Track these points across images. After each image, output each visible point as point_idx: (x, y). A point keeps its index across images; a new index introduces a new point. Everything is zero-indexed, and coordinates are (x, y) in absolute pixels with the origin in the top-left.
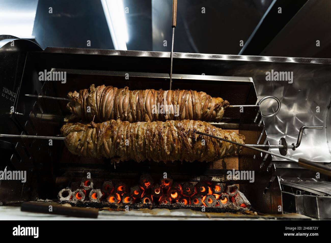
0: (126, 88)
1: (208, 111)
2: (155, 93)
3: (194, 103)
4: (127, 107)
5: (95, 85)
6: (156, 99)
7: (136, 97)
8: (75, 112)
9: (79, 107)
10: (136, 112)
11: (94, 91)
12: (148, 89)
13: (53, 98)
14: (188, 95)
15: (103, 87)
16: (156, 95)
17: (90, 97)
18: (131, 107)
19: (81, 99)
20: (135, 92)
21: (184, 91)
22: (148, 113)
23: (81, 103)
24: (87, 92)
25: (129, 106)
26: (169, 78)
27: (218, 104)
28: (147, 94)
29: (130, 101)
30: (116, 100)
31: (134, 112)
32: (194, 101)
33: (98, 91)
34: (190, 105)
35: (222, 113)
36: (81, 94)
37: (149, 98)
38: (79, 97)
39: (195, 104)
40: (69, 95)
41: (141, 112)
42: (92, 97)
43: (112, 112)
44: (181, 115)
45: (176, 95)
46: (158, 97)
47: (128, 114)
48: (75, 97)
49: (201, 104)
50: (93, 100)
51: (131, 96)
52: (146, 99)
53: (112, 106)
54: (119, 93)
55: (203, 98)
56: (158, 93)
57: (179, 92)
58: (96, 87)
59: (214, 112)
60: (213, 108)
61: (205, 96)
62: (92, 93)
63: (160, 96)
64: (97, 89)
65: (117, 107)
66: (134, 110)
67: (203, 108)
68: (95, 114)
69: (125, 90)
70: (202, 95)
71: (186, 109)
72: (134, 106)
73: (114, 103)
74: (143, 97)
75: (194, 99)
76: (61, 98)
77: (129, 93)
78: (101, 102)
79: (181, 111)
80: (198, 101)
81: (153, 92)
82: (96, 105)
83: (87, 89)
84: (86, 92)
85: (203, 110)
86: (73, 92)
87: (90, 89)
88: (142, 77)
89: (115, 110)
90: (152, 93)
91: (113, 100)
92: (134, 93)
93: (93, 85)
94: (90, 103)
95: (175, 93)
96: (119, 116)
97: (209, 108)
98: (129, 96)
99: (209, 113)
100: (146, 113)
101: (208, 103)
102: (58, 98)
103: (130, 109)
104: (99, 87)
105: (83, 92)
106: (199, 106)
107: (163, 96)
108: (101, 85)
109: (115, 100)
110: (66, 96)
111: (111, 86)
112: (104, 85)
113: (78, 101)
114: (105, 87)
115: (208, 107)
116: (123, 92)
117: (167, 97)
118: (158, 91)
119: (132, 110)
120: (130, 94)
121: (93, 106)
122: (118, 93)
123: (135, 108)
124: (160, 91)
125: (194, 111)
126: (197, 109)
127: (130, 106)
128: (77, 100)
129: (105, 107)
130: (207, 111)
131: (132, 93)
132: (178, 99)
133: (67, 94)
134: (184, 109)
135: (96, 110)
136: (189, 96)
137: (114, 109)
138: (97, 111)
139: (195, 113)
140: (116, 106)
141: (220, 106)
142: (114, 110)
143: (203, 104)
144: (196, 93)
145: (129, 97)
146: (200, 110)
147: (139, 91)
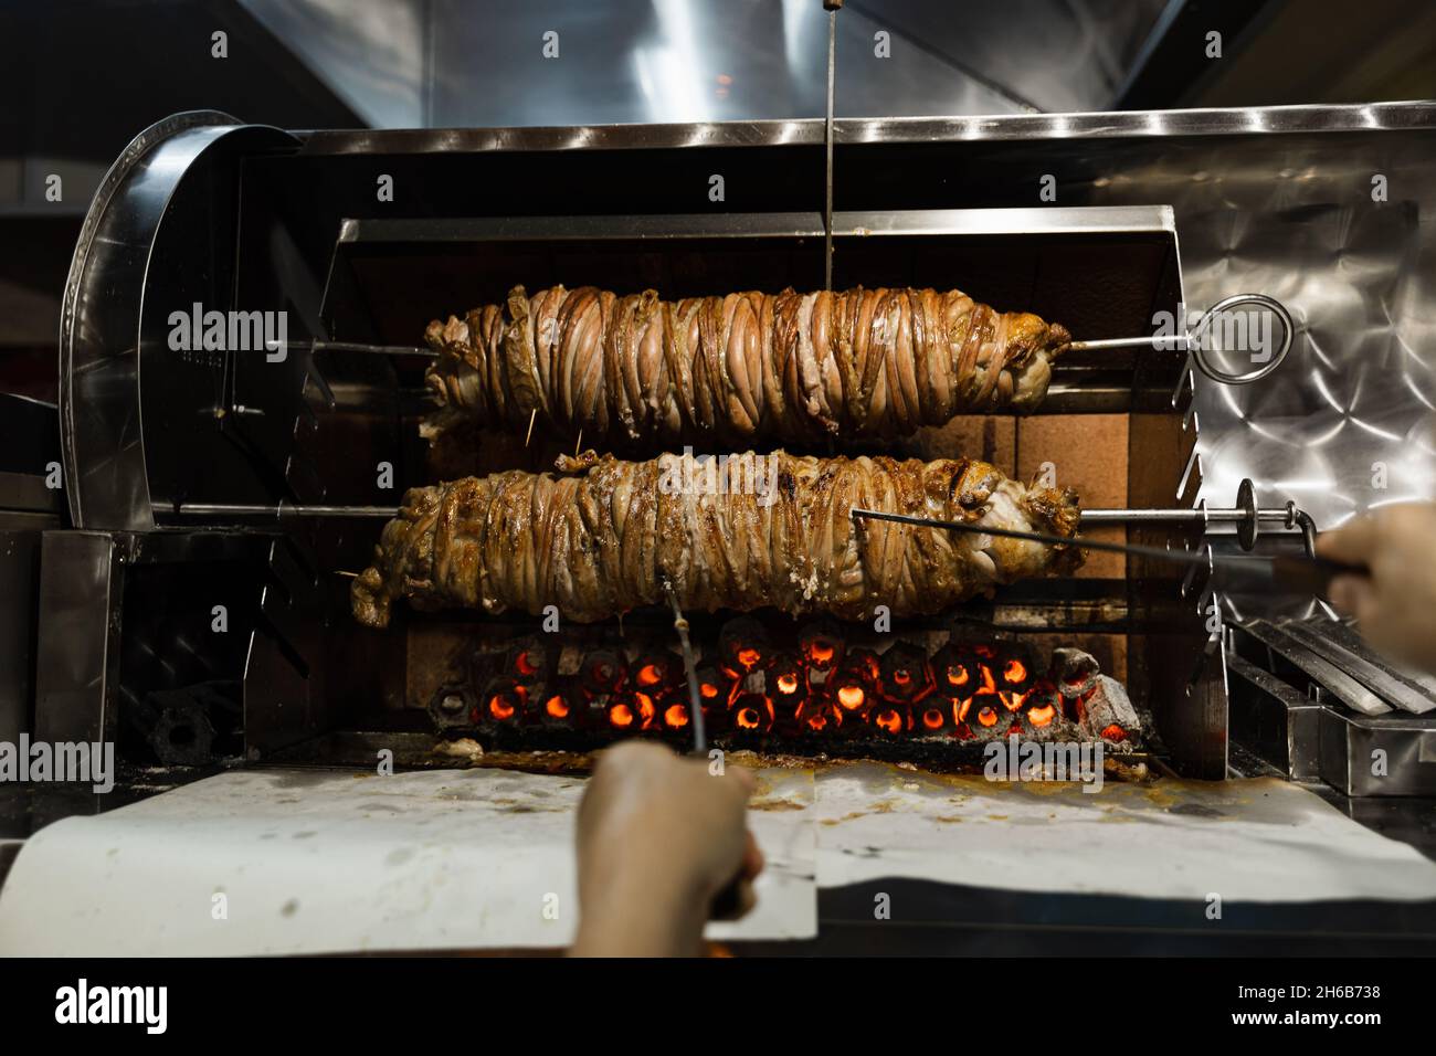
0: (649, 297)
1: (979, 377)
2: (765, 308)
3: (920, 349)
4: (656, 375)
5: (526, 290)
6: (768, 334)
7: (690, 332)
8: (460, 402)
9: (474, 379)
10: (692, 394)
11: (526, 317)
12: (737, 292)
13: (372, 348)
14: (897, 312)
15: (560, 295)
16: (767, 320)
17: (512, 341)
18: (671, 371)
19: (479, 348)
20: (684, 311)
21: (881, 292)
22: (738, 392)
23: (480, 365)
24: (497, 321)
25: (665, 368)
26: (823, 234)
27: (1017, 346)
28: (731, 317)
29: (666, 347)
30: (612, 346)
31: (685, 390)
32: (919, 339)
33: (538, 313)
34: (904, 356)
35: (1037, 378)
36: (475, 328)
37: (742, 332)
38: (468, 343)
39: (925, 351)
40: (430, 336)
41: (713, 390)
42: (521, 340)
43: (600, 396)
44: (871, 395)
45: (848, 317)
46: (775, 325)
47: (661, 399)
48: (454, 343)
49: (948, 348)
50: (523, 352)
51: (667, 326)
52: (730, 339)
53: (600, 374)
54: (621, 317)
55: (957, 324)
56: (775, 307)
57: (861, 299)
58: (530, 294)
59: (1005, 378)
60: (999, 360)
61: (968, 313)
62: (518, 323)
63: (784, 323)
64: (537, 304)
65: (619, 374)
66: (686, 384)
67: (958, 365)
68: (538, 402)
69: (646, 307)
70: (954, 312)
71: (887, 372)
72: (682, 366)
73: (605, 359)
74: (718, 330)
75: (918, 331)
76: (401, 350)
77: (660, 314)
78: (557, 360)
79: (869, 382)
80: (935, 338)
81: (758, 306)
82: (535, 370)
83: (499, 305)
84: (495, 318)
85: (957, 372)
86: (445, 322)
87: (507, 307)
88: (704, 235)
89: (612, 386)
90: (751, 311)
91: (600, 347)
92: (681, 315)
93: (520, 288)
94: (513, 365)
95: (844, 305)
96: (628, 410)
97: (983, 365)
98: (661, 327)
99: (984, 383)
100: (730, 391)
101: (976, 346)
102: (390, 349)
103: (670, 381)
104: (543, 294)
105: (482, 319)
106: (941, 359)
107: (794, 322)
108: (549, 285)
109: (608, 347)
110: (420, 339)
111: (587, 289)
112: (561, 286)
113: (467, 357)
114: (567, 294)
115: (979, 359)
116: (637, 310)
117: (813, 325)
118: (775, 298)
119: (676, 382)
120: (664, 318)
121: (524, 374)
122: (617, 316)
123: (686, 376)
124: (785, 298)
125: (923, 379)
126: (932, 369)
127: (668, 371)
128: (462, 354)
129: (573, 376)
130: (974, 378)
131: (674, 316)
132: (857, 333)
133: (424, 331)
134: (882, 373)
135: (537, 388)
136: (901, 318)
137: (605, 384)
138: (541, 395)
139: (926, 389)
140: (615, 373)
141: (1026, 350)
142: (607, 388)
143: (956, 347)
144: (929, 301)
145: (661, 333)
146: (947, 374)
147: (698, 304)
